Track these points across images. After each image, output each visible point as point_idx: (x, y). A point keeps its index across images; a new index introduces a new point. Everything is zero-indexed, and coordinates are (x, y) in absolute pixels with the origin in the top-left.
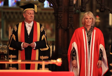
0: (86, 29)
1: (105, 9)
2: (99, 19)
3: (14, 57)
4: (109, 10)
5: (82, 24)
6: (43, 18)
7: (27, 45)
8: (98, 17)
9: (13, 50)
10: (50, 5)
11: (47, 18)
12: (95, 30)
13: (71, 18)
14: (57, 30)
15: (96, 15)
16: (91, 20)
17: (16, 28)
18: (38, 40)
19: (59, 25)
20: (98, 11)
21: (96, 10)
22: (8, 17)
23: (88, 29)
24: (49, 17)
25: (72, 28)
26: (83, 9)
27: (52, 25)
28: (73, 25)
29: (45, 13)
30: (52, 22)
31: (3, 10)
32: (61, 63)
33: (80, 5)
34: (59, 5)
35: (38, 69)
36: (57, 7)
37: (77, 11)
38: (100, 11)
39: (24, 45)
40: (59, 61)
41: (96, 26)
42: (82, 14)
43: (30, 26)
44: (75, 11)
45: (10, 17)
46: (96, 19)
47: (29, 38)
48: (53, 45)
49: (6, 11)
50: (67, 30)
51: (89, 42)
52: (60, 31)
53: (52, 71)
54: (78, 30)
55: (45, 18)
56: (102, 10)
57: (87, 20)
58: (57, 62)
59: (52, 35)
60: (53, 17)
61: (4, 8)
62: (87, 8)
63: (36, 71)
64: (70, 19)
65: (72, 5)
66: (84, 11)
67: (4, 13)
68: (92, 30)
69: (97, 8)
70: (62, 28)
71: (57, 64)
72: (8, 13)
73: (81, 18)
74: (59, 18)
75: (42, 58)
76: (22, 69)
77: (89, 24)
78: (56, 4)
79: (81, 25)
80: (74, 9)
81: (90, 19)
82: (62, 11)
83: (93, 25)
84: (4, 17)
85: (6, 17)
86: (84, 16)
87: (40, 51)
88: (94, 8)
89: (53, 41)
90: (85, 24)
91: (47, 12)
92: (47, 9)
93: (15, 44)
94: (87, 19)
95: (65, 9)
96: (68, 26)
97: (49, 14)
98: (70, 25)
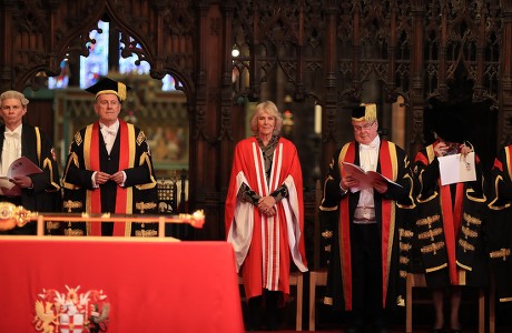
0: (260, 143)
1: (306, 96)
2: (292, 119)
3: (77, 205)
4: (316, 98)
5: (252, 130)
6: (159, 114)
7: (104, 177)
8: (288, 115)
9: (74, 190)
10: (177, 86)
11: (169, 114)
12: (281, 145)
13: (226, 116)
14: (193, 143)
15: (283, 109)
16: (272, 122)
17: (79, 139)
18: (131, 165)
19: (197, 131)
20: (288, 99)
21: (285, 97)
22: (78, 113)
23: (266, 143)
24: (174, 114)
25: (229, 139)
26: (255, 96)
27: (180, 131)
28: (230, 132)
29: (164, 105)
30: (180, 125)
31: (67, 98)
32: (203, 222)
33: (248, 85)
34: (197, 86)
35: (133, 234)
36: (193, 89)
37: (241, 99)
38: (295, 99)
39: (97, 177)
40: (199, 216)
41: (285, 134)
42: (252, 106)
43: (110, 133)
44: (236, 99)
45: (83, 113)
46: (284, 118)
47: (110, 161)
48: (183, 179)
49: (73, 98)
50: (216, 145)
51: (268, 173)
52: (200, 146)
53: (183, 239)
54: (242, 145)
55: (164, 115)
56: (298, 97)
57: (262, 122)
58: (193, 219)
59: (179, 156)
60: (184, 113)
61: (69, 93)
62: (264, 94)
63: (128, 239)
64: (223, 117)
65: (228, 86)
66: (258, 100)
67: (69, 103)
68: (274, 143)
69: (287, 93)
70: (204, 139)
71: (193, 224)
72: (78, 103)
73: (249, 116)
74: (198, 117)
75: (142, 206)
76: (94, 234)
77: (267, 132)
78: (192, 84)
79: (249, 133)
80: (234, 94)
81: (270, 118)
82: (204, 100)
83: (276, 133)
84: (68, 114)
85: (73, 113)
86: (256, 112)
87: (135, 191)
88: (280, 92)
89: (184, 171)
90: (258, 130)
91: (170, 100)
92: (168, 94)
93: (79, 176)
94: (263, 118)
95: (210, 95)
96: (219, 135)
97: (174, 105)
98: (222, 132)
